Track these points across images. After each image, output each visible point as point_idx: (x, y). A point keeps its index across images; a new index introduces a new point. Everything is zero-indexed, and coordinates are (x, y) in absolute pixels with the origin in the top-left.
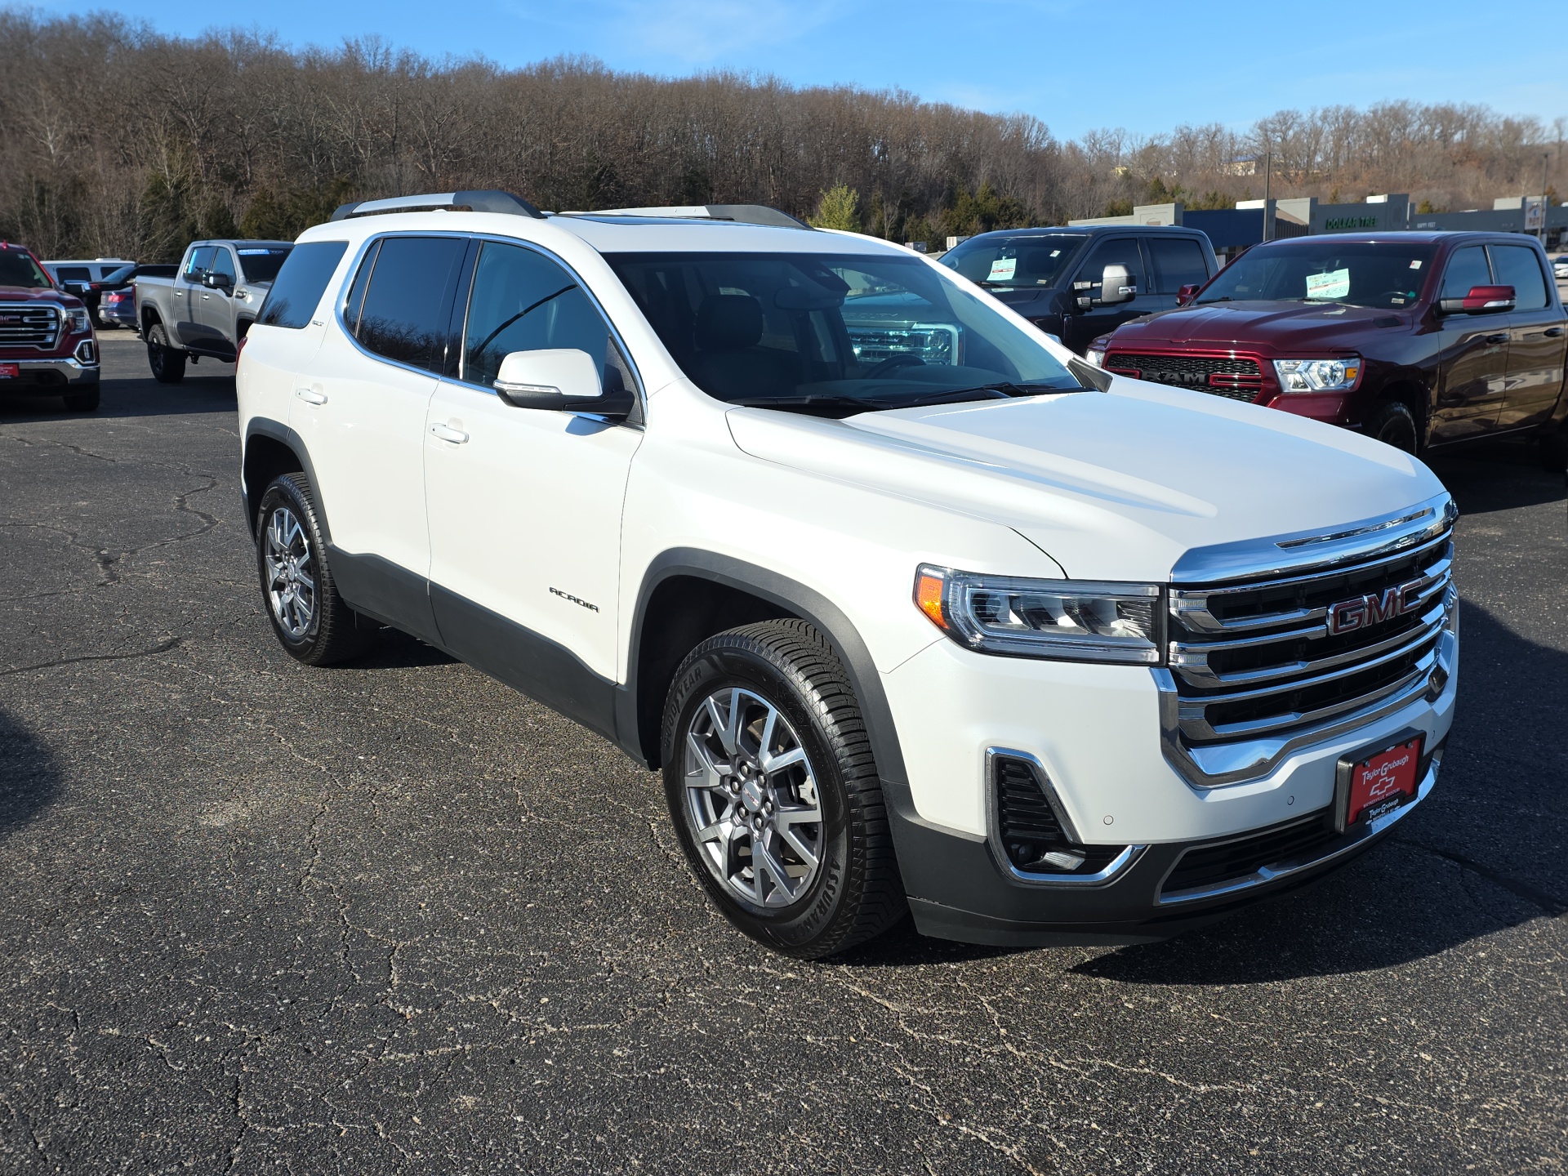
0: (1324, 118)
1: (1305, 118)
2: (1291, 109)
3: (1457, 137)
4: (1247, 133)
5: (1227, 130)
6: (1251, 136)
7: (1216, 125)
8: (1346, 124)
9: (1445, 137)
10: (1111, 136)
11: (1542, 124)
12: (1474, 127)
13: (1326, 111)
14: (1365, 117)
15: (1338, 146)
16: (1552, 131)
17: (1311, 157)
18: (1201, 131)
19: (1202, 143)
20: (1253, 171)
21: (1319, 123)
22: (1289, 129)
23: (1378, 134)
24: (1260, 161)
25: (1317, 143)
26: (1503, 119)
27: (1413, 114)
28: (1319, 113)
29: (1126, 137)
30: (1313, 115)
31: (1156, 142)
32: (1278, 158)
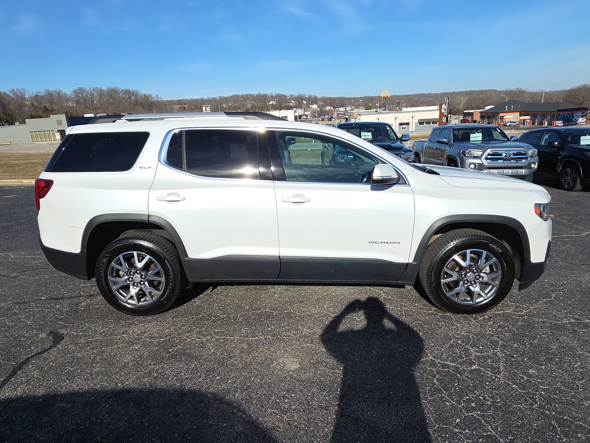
0: (94, 90)
1: (88, 90)
2: (82, 87)
3: (133, 98)
4: (70, 93)
5: (63, 92)
6: (72, 94)
7: (59, 90)
8: (101, 93)
9: (130, 98)
10: (20, 91)
11: (153, 96)
12: (136, 96)
13: (94, 88)
14: (106, 91)
15: (100, 99)
16: (156, 98)
17: (93, 102)
18: (54, 92)
19: (55, 96)
20: (75, 105)
21: (93, 92)
22: (83, 92)
23: (111, 96)
24: (77, 102)
25: (93, 97)
26: (143, 94)
27: (119, 91)
28: (92, 89)
29: (26, 92)
30: (90, 89)
31: (38, 94)
32: (82, 101)
